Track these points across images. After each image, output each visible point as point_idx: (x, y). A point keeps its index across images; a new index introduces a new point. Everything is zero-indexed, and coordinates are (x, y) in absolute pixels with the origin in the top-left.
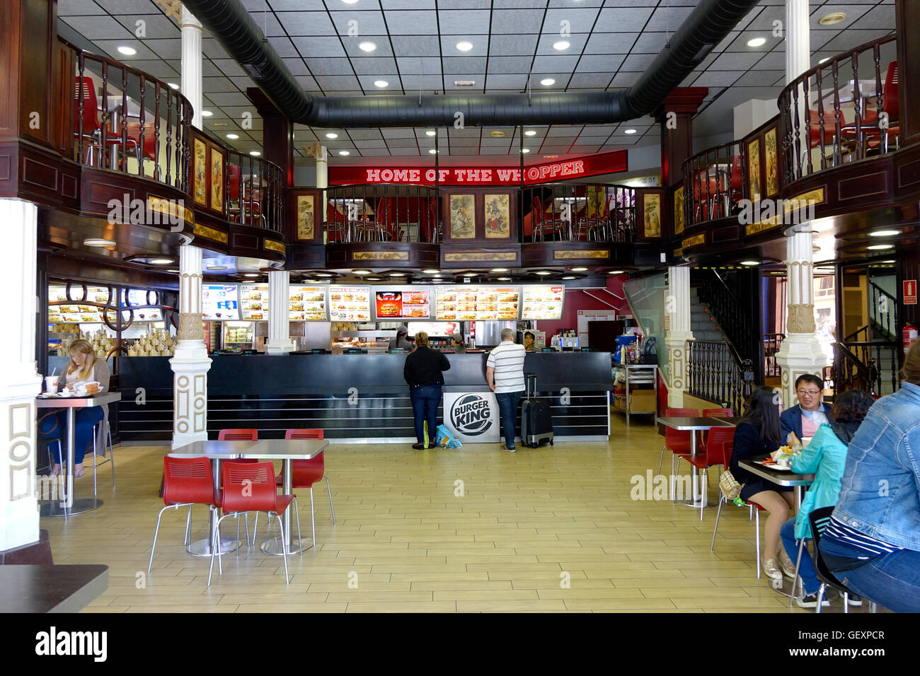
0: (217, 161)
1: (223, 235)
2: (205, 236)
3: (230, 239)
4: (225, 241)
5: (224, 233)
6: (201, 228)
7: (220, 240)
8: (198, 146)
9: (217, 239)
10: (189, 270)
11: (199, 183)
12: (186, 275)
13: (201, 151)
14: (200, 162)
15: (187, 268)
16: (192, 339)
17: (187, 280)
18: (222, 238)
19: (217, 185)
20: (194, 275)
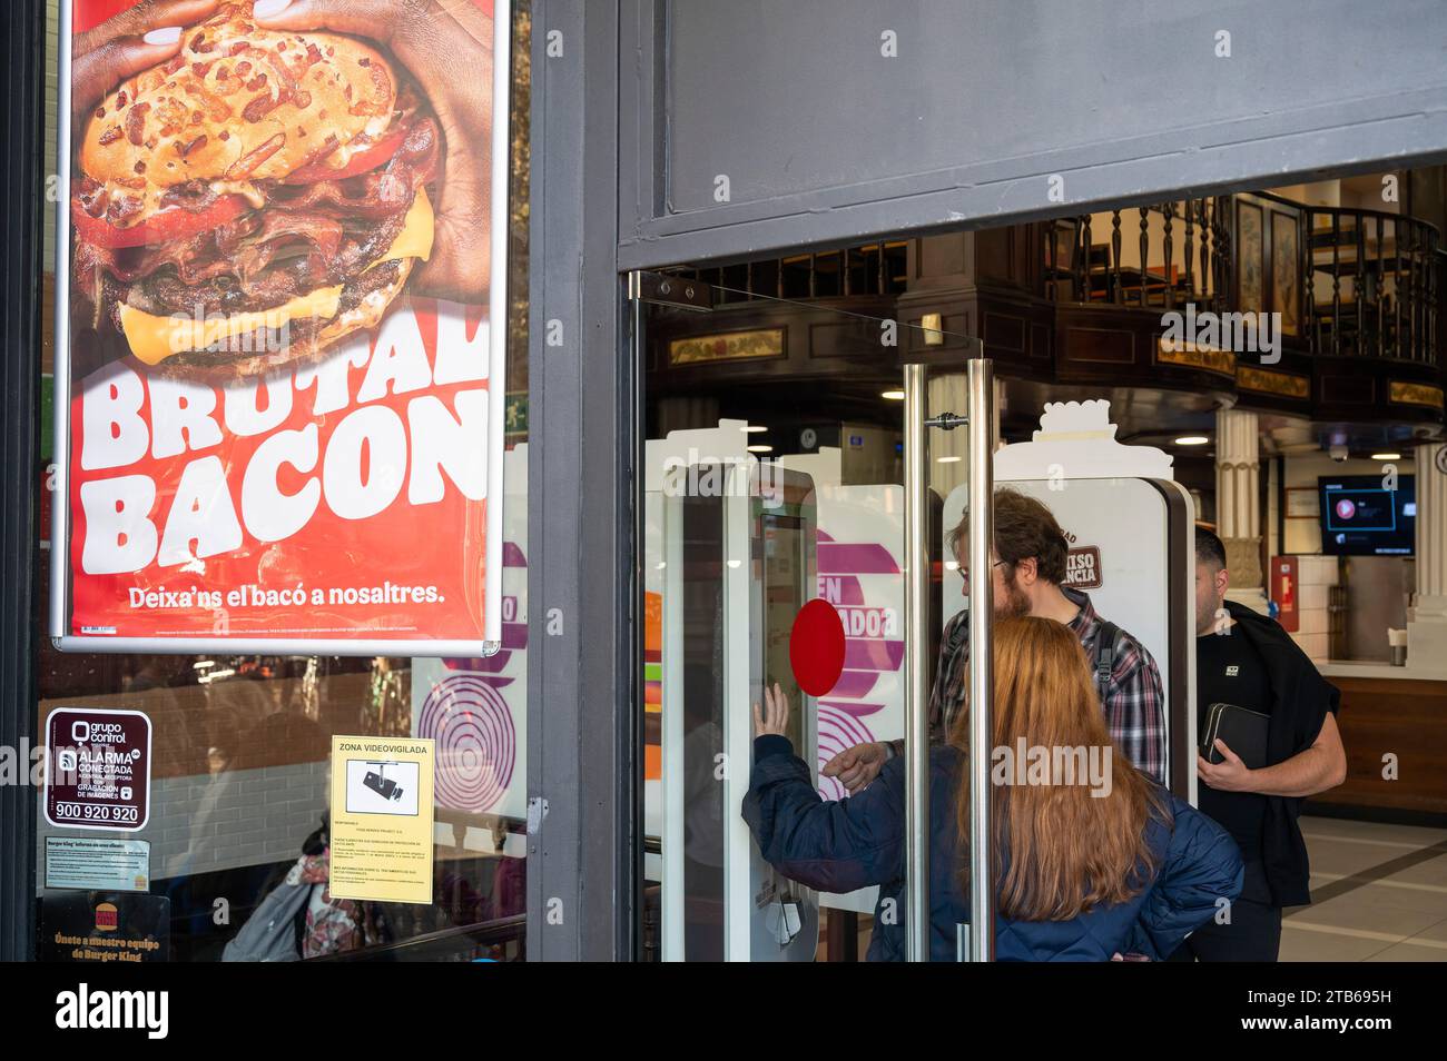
0: (1284, 238)
1: (1300, 382)
2: (1262, 388)
3: (1314, 389)
4: (1305, 393)
5: (1303, 377)
6: (1252, 374)
7: (1293, 392)
8: (1247, 216)
9: (1287, 392)
10: (1232, 456)
11: (1249, 289)
12: (1227, 466)
13: (1252, 225)
14: (1250, 248)
15: (1229, 453)
16: (1240, 587)
17: (1229, 475)
18: (1297, 389)
19: (1287, 284)
20: (1242, 466)
